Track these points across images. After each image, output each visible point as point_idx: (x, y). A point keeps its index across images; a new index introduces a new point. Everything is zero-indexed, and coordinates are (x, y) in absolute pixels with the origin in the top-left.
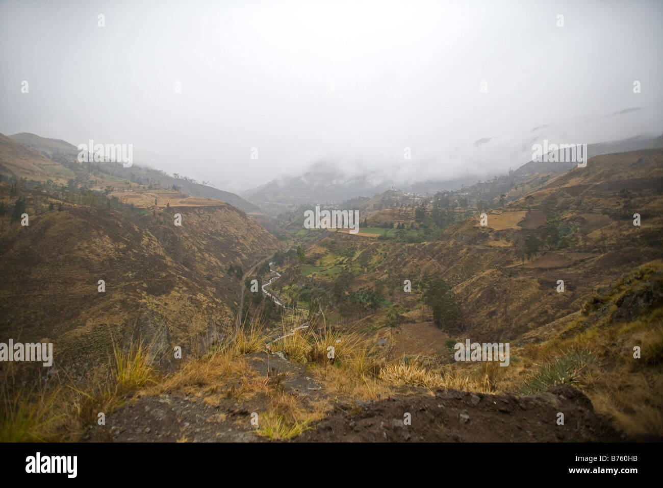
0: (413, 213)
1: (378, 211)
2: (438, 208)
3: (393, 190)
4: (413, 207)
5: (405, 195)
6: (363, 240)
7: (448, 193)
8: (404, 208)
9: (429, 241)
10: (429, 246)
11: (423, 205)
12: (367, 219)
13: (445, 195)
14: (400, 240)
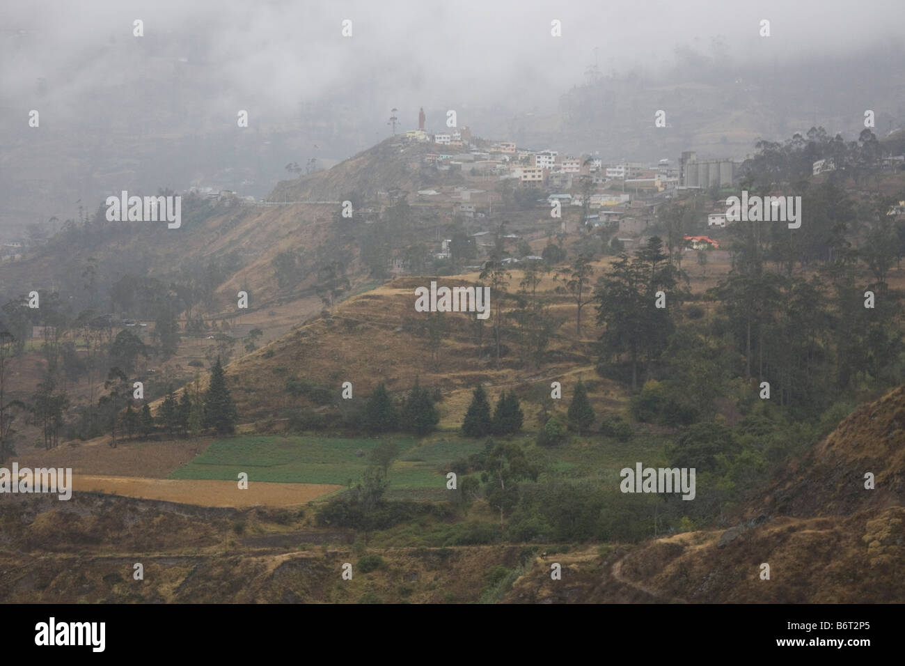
0: (580, 313)
1: (314, 306)
2: (769, 266)
3: (421, 136)
4: (582, 266)
5: (518, 173)
6: (204, 540)
7: (833, 148)
8: (518, 275)
9: (711, 525)
10: (713, 557)
11: (655, 241)
12: (232, 367)
13: (818, 165)
14: (488, 521)
